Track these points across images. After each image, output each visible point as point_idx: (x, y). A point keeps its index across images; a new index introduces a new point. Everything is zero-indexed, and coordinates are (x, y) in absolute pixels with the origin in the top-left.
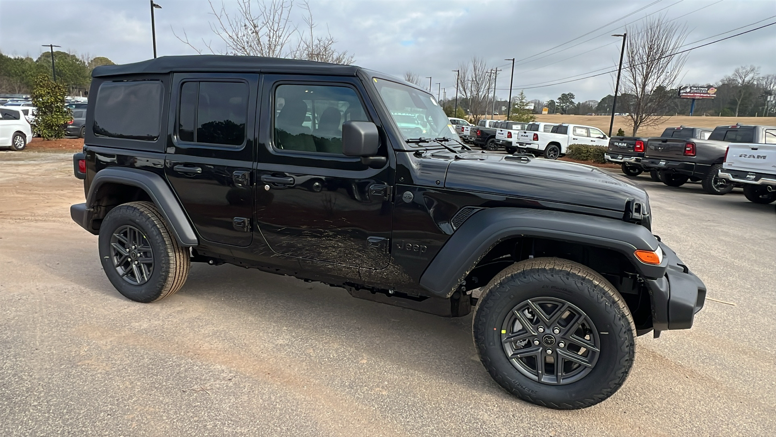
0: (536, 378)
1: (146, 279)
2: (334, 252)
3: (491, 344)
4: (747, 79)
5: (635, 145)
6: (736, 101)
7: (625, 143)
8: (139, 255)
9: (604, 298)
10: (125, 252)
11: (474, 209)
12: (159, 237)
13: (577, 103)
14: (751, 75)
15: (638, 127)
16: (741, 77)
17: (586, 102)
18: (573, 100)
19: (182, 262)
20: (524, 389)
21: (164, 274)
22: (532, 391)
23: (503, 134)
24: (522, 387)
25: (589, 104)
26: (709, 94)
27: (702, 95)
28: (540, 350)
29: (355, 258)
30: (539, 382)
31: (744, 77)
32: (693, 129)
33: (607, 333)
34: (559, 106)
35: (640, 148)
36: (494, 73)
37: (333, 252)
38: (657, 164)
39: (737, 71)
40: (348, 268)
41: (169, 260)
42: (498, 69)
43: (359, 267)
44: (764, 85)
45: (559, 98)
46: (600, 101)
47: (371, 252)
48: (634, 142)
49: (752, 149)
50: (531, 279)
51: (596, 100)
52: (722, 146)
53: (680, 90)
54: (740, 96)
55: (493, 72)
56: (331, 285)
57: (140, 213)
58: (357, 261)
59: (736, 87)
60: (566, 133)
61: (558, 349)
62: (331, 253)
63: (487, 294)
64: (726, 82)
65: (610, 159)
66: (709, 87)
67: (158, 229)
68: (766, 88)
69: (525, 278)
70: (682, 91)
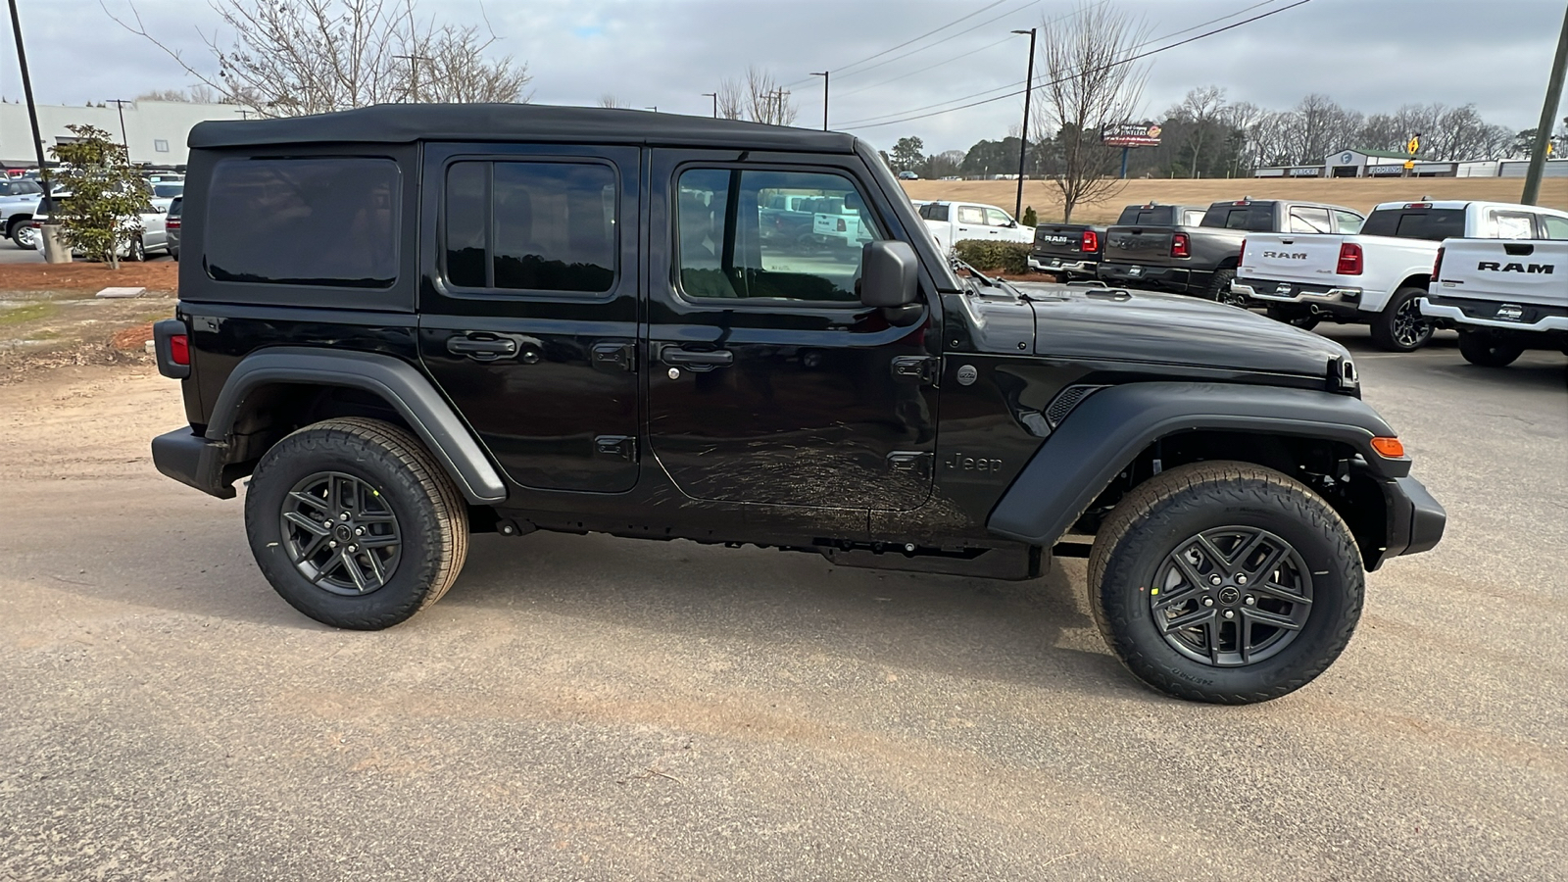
0: (1208, 660)
1: (382, 582)
2: (819, 486)
3: (1136, 614)
4: (1206, 111)
5: (1083, 240)
6: (1191, 149)
7: (1064, 236)
8: (358, 532)
9: (1322, 518)
10: (319, 530)
11: (1086, 388)
12: (415, 490)
13: (928, 156)
14: (1212, 104)
15: (1072, 204)
16: (1197, 108)
17: (944, 154)
18: (920, 151)
19: (460, 537)
20: (1191, 679)
21: (430, 565)
22: (1205, 682)
23: (828, 223)
24: (1187, 678)
25: (949, 158)
26: (1150, 138)
27: (1138, 139)
28: (1214, 614)
29: (862, 493)
30: (1215, 666)
31: (1201, 107)
32: (1172, 207)
33: (1326, 572)
34: (896, 163)
35: (1091, 245)
36: (775, 99)
37: (817, 486)
38: (1126, 273)
39: (1191, 96)
40: (847, 513)
41: (440, 535)
42: (782, 91)
43: (870, 510)
44: (1232, 122)
45: (896, 148)
46: (967, 153)
47: (895, 479)
48: (1078, 234)
49: (1284, 243)
50: (1207, 499)
51: (961, 150)
52: (1232, 238)
53: (1103, 130)
54: (1197, 140)
55: (773, 95)
56: (782, 548)
57: (362, 442)
58: (866, 499)
59: (1189, 124)
60: (945, 218)
61: (1242, 609)
62: (812, 489)
63: (1126, 533)
64: (1174, 116)
65: (1039, 267)
66: (1149, 124)
67: (411, 473)
68: (1235, 127)
69: (1196, 498)
70: (1106, 133)
